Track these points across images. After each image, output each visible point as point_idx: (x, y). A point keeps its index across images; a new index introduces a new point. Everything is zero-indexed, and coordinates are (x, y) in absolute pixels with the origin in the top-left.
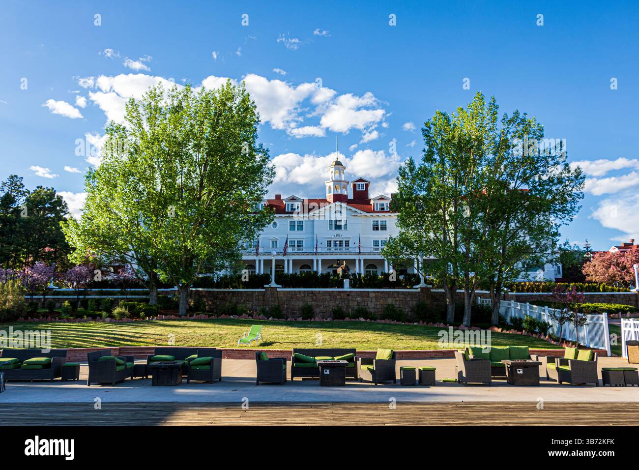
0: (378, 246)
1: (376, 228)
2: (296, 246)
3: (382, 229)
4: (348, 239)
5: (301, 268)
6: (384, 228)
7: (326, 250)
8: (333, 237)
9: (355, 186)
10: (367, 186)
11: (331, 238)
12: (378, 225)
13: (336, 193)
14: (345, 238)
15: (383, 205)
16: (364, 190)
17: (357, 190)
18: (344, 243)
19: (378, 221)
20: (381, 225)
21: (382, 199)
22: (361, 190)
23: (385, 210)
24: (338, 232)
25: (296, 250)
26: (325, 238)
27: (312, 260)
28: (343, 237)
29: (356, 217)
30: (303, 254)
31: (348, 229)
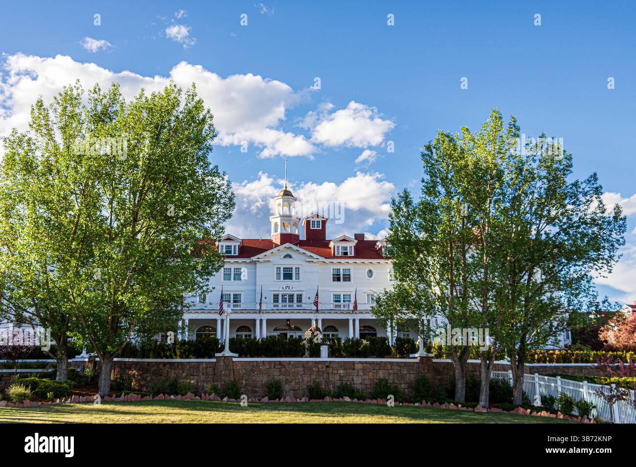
0: (339, 301)
1: (337, 278)
2: (232, 301)
3: (345, 280)
4: (300, 293)
5: (237, 331)
6: (347, 278)
7: (271, 307)
8: (281, 289)
9: (308, 223)
10: (324, 223)
11: (279, 291)
12: (339, 275)
13: (284, 232)
14: (297, 291)
15: (346, 248)
16: (321, 228)
17: (311, 228)
18: (280, 297)
19: (339, 269)
20: (344, 275)
21: (344, 240)
22: (316, 228)
23: (349, 255)
24: (288, 282)
25: (232, 306)
26: (271, 291)
27: (255, 320)
28: (294, 289)
29: (311, 264)
30: (242, 311)
31: (300, 280)
